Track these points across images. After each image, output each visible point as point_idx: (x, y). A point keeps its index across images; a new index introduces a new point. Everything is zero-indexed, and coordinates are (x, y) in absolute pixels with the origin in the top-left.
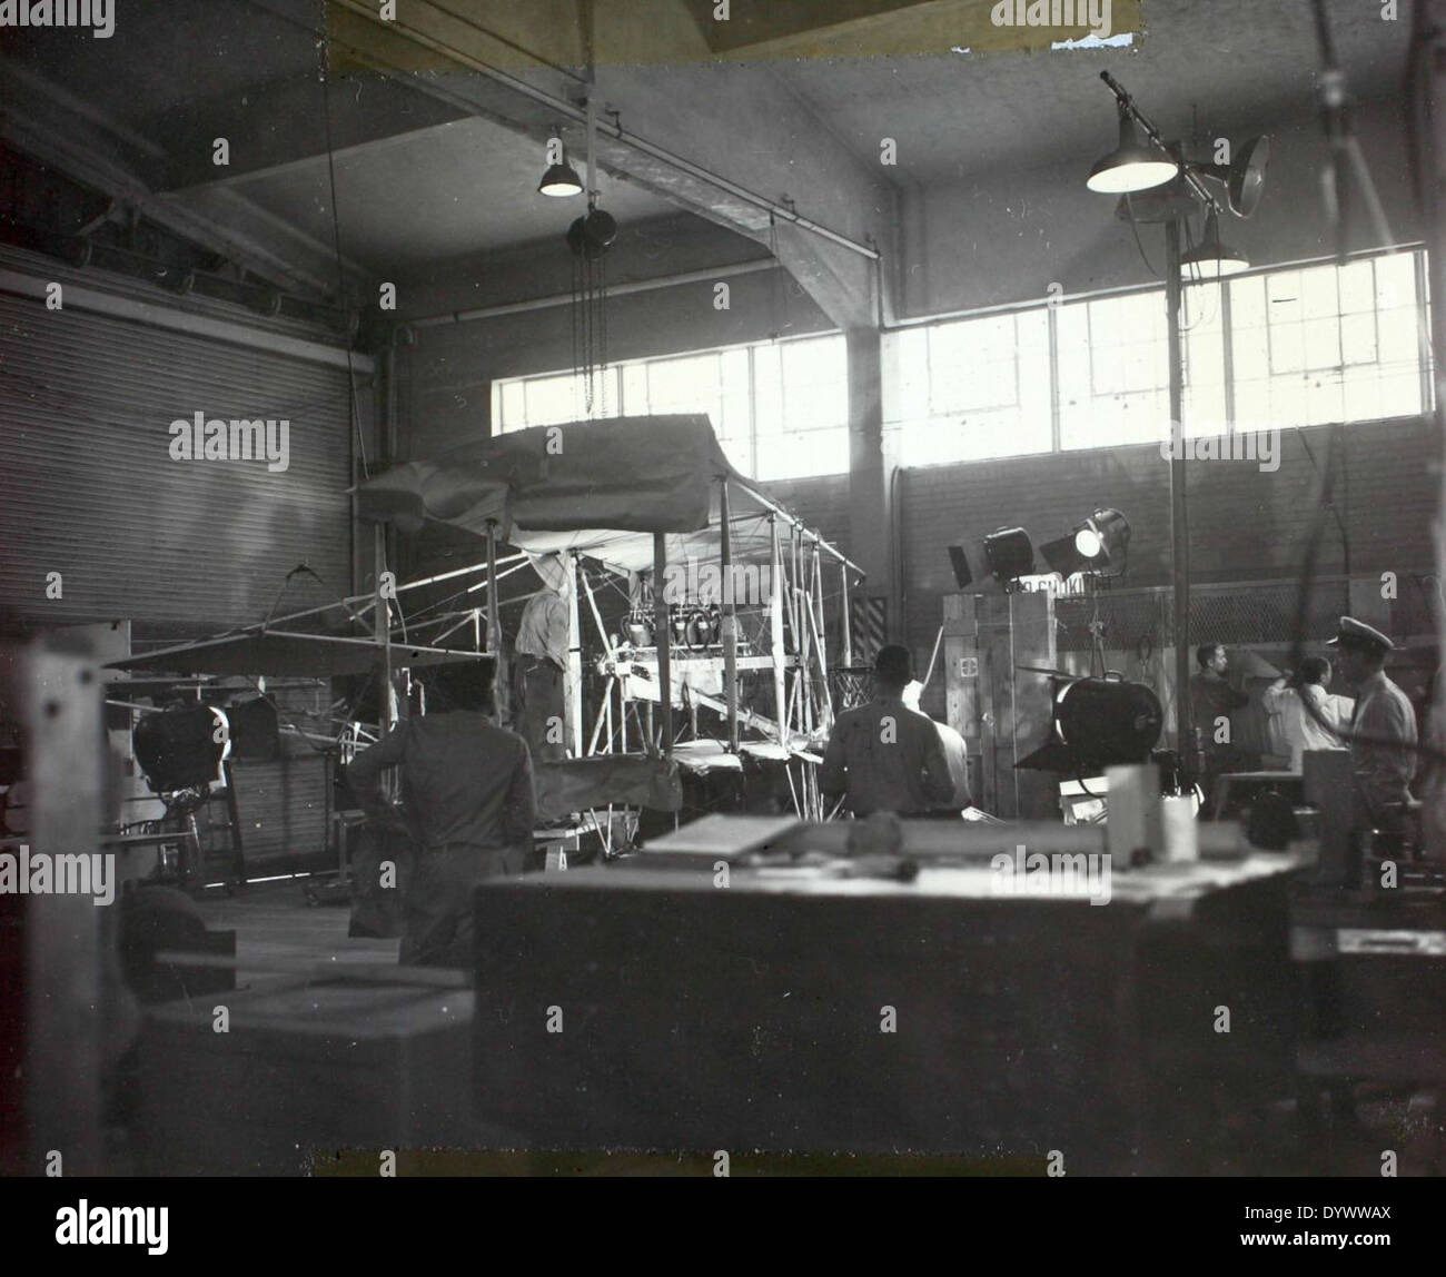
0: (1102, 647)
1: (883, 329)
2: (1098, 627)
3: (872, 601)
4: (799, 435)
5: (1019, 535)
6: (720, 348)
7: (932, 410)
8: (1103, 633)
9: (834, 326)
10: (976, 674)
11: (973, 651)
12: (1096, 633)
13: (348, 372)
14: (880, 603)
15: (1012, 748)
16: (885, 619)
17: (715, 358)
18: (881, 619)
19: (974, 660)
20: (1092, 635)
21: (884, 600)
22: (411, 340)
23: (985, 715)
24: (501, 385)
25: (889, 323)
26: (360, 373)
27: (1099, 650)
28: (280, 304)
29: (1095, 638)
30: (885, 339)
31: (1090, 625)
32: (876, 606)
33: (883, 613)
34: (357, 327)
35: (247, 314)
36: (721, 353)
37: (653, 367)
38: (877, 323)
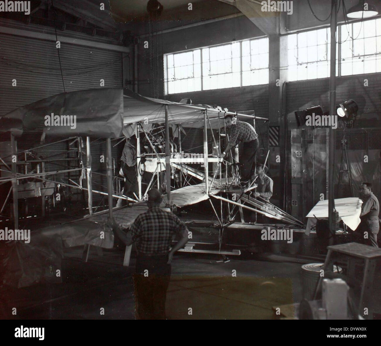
0: (346, 148)
1: (281, 35)
2: (345, 141)
3: (275, 127)
4: (253, 71)
5: (319, 108)
6: (231, 42)
7: (298, 62)
8: (346, 143)
9: (265, 34)
10: (301, 156)
11: (300, 148)
12: (344, 144)
13: (121, 53)
14: (277, 128)
15: (313, 182)
16: (279, 133)
17: (229, 46)
18: (277, 133)
19: (301, 151)
20: (342, 144)
21: (279, 127)
22: (139, 42)
23: (304, 171)
24: (167, 56)
25: (283, 32)
26: (125, 53)
27: (345, 150)
28: (95, 32)
29: (343, 145)
30: (281, 38)
31: (342, 141)
32: (276, 129)
33: (278, 131)
34: (122, 38)
35: (86, 36)
36: (231, 44)
37: (211, 49)
38: (278, 32)
